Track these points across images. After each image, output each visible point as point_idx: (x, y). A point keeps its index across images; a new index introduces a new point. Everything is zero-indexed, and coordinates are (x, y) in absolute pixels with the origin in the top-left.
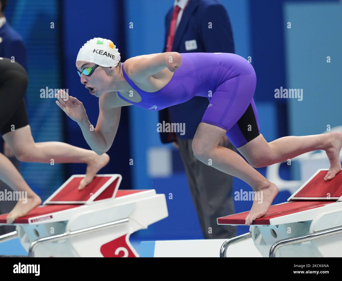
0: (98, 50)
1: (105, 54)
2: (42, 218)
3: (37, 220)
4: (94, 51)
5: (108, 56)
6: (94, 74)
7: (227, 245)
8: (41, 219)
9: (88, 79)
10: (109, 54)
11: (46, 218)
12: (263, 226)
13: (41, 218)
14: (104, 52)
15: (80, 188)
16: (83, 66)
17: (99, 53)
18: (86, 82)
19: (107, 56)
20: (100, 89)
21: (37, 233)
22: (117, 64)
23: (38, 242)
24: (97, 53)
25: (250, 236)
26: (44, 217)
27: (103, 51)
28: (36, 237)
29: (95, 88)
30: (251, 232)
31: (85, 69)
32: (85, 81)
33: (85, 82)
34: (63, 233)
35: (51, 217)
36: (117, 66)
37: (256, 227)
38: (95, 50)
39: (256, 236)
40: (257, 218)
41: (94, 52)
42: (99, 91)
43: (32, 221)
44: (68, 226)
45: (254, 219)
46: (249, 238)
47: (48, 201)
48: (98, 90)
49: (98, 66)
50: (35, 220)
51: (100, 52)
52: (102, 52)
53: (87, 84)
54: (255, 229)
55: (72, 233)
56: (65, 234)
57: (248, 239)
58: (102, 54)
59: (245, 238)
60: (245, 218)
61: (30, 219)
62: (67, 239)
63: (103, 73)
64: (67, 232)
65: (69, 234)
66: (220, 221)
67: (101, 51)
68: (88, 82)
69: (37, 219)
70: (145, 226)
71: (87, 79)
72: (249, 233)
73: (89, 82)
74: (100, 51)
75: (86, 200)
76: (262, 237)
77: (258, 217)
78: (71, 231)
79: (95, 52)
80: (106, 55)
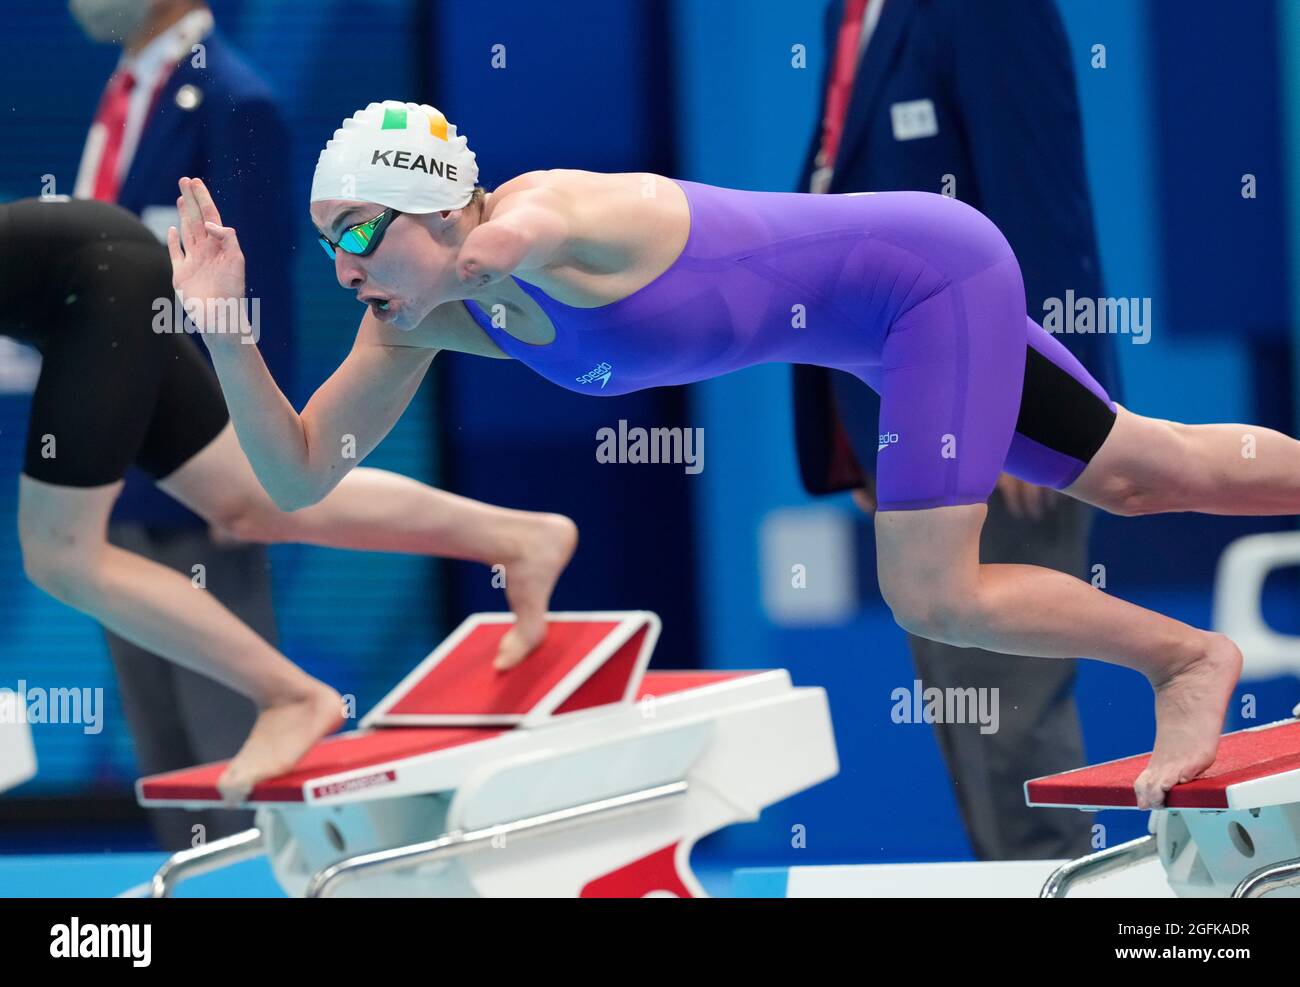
0: (390, 152)
1: (420, 163)
2: (356, 780)
3: (335, 789)
4: (376, 156)
5: (431, 172)
6: (383, 245)
7: (1066, 885)
8: (354, 784)
9: (366, 268)
10: (433, 162)
11: (369, 781)
12: (1202, 812)
13: (351, 781)
14: (413, 159)
15: (501, 662)
16: (338, 222)
17: (396, 165)
18: (360, 278)
19: (426, 171)
20: (412, 301)
21: (337, 838)
22: (470, 197)
23: (341, 872)
24: (387, 164)
25: (1150, 851)
26: (365, 778)
27: (409, 154)
28: (332, 853)
29: (393, 297)
30: (1155, 835)
31: (347, 229)
32: (355, 275)
33: (356, 281)
34: (434, 837)
35: (391, 776)
36: (468, 205)
37: (1175, 814)
38: (377, 152)
39: (1175, 851)
40: (1179, 783)
41: (374, 162)
42: (408, 309)
43: (317, 793)
44: (457, 811)
45: (1167, 786)
46: (1148, 858)
47: (378, 714)
48: (404, 303)
49: (395, 214)
50: (331, 788)
51: (398, 159)
52: (407, 160)
53: (362, 287)
54: (1169, 823)
55: (469, 837)
56: (444, 841)
57: (1143, 860)
58: (406, 167)
59: (1133, 856)
60: (1132, 782)
61: (309, 785)
62: (452, 859)
63: (420, 238)
64: (451, 833)
65: (458, 841)
66: (1038, 793)
67: (402, 156)
68: (366, 280)
69: (335, 785)
70: (750, 811)
71: (361, 269)
72: (1148, 838)
73: (369, 278)
74: (398, 153)
75: (525, 711)
76: (1198, 855)
77: (1183, 780)
78: (466, 831)
79: (380, 161)
80: (422, 170)
